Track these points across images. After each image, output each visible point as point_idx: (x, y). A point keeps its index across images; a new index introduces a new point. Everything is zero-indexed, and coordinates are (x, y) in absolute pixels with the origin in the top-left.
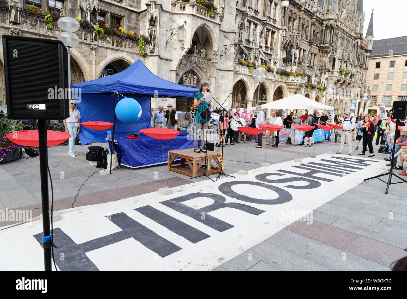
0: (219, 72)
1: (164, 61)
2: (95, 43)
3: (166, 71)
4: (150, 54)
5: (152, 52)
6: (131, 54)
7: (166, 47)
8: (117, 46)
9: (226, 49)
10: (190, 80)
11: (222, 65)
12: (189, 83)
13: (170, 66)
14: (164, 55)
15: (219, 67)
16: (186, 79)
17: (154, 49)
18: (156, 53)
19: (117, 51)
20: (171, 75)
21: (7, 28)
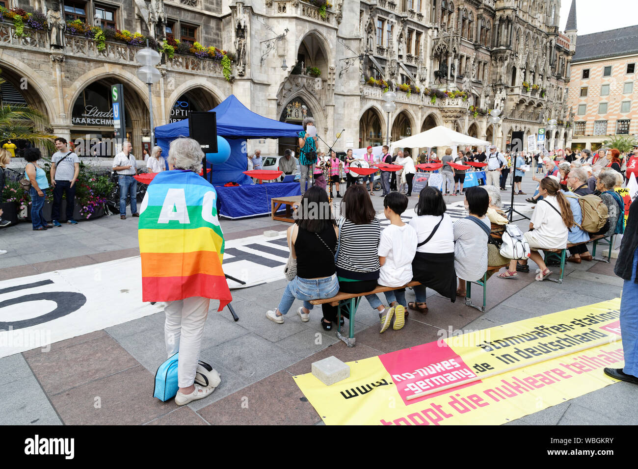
0: (338, 99)
1: (258, 86)
2: (163, 66)
3: (262, 100)
4: (238, 78)
5: (241, 75)
6: (212, 80)
7: (261, 66)
8: (193, 69)
9: (347, 63)
10: (298, 111)
11: (343, 88)
12: (296, 116)
13: (268, 94)
14: (258, 78)
15: (339, 91)
16: (291, 111)
17: (244, 70)
19: (193, 77)
20: (270, 107)
21: (48, 54)
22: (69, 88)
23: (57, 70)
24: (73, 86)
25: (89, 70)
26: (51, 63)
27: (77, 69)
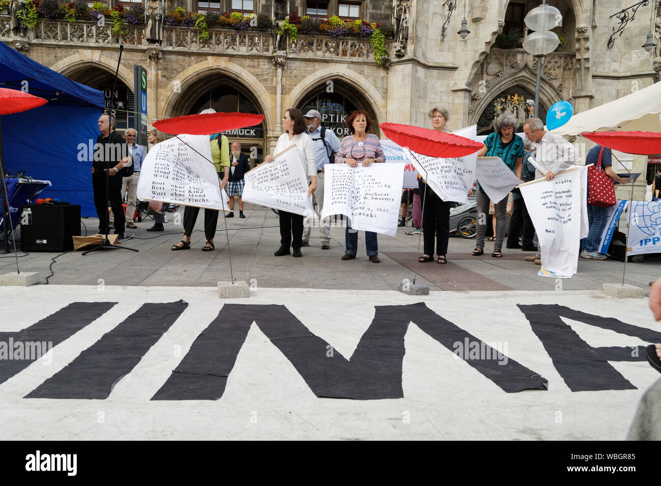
0: (603, 85)
1: (435, 72)
2: (281, 53)
3: (442, 92)
4: (397, 60)
5: (399, 55)
6: (356, 66)
7: (442, 40)
9: (623, 19)
10: (517, 109)
11: (615, 66)
13: (452, 82)
14: (435, 57)
15: (606, 71)
16: (503, 109)
17: (404, 48)
18: (409, 55)
19: (326, 64)
20: (456, 102)
21: (143, 51)
22: (165, 88)
23: (153, 68)
24: (169, 86)
25: (189, 66)
26: (148, 60)
27: (175, 66)
